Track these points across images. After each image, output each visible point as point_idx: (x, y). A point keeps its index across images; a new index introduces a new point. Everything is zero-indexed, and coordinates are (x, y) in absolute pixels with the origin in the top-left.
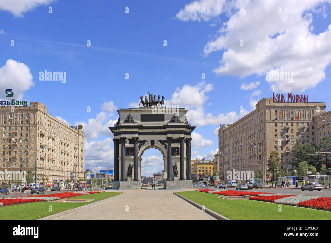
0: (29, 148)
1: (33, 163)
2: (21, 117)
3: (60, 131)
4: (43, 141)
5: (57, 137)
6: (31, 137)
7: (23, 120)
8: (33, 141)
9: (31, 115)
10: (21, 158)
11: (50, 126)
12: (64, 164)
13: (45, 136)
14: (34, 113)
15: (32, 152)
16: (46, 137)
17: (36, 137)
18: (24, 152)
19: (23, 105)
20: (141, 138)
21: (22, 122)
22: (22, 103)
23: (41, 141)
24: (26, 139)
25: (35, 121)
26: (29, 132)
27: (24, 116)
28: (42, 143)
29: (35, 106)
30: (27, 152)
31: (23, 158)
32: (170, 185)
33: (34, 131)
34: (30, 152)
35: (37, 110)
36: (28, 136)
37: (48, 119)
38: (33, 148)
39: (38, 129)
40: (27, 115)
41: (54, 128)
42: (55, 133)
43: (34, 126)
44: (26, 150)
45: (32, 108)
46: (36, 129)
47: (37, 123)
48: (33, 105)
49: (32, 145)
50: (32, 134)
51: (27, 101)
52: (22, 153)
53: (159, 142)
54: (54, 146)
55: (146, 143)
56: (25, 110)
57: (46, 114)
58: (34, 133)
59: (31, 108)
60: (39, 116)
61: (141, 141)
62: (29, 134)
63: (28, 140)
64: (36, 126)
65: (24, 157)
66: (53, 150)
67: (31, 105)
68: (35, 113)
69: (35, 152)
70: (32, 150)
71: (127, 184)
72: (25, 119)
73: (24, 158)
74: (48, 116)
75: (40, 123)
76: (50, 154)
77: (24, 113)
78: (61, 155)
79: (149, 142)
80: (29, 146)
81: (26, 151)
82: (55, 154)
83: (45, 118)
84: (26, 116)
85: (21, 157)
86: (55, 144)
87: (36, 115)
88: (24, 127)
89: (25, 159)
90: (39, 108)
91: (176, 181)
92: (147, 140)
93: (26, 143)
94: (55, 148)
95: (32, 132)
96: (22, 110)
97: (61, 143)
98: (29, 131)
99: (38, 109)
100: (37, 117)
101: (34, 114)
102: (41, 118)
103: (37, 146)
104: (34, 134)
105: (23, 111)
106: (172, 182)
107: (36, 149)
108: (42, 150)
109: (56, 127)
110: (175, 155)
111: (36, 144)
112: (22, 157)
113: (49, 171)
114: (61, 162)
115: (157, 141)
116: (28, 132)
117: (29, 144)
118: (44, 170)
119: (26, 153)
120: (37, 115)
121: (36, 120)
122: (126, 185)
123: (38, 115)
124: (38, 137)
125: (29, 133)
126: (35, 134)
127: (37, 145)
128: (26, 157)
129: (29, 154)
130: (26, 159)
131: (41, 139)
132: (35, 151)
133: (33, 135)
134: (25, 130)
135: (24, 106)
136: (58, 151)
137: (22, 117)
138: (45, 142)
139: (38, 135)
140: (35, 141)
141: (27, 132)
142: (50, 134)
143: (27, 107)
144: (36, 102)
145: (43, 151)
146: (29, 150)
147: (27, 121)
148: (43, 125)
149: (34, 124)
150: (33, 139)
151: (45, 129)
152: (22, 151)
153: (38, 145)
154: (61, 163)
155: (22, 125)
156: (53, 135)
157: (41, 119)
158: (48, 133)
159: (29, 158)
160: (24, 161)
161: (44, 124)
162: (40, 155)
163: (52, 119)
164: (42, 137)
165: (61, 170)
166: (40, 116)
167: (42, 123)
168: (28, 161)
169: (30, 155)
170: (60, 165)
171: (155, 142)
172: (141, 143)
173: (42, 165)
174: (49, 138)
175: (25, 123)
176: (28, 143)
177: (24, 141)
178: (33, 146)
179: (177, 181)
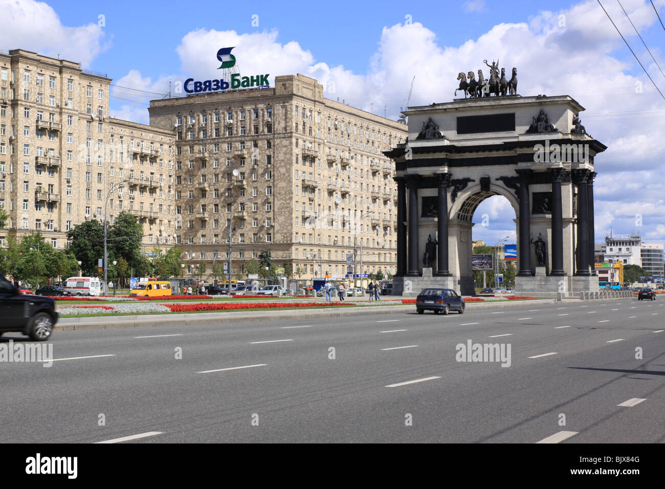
0: (274, 192)
1: (284, 232)
2: (253, 116)
3: (368, 142)
4: (311, 174)
5: (359, 157)
6: (278, 165)
7: (259, 123)
8: (284, 175)
9: (278, 110)
10: (256, 219)
11: (333, 130)
12: (385, 228)
13: (316, 159)
14: (284, 103)
15: (280, 202)
16: (322, 161)
17: (291, 164)
18: (263, 204)
19: (258, 84)
20: (459, 173)
21: (256, 128)
22: (255, 81)
23: (304, 172)
24: (266, 170)
25: (287, 124)
26: (274, 153)
27: (261, 113)
28: (307, 177)
29: (287, 85)
30: (270, 203)
31: (259, 218)
32: (525, 287)
33: (284, 149)
34: (276, 202)
35: (291, 96)
36: (272, 162)
37: (326, 112)
38: (283, 192)
39: (294, 144)
40: (269, 110)
41: (349, 135)
42: (351, 149)
43: (284, 138)
44: (265, 198)
45: (280, 91)
46: (291, 143)
47: (291, 129)
48: (282, 83)
49: (281, 184)
50: (281, 156)
51: (267, 76)
52: (258, 206)
53: (501, 183)
54: (347, 182)
55: (470, 184)
56: (263, 99)
57: (321, 101)
58: (285, 154)
59: (277, 91)
60: (297, 111)
61: (458, 180)
62: (274, 157)
63: (272, 174)
64: (291, 137)
65: (263, 215)
66: (344, 195)
67: (277, 83)
68: (288, 102)
69: (289, 203)
70: (281, 199)
71: (420, 282)
72: (263, 120)
73: (262, 219)
74: (327, 106)
75: (300, 127)
76: (336, 205)
77: (261, 106)
78: (371, 207)
79: (478, 181)
80: (274, 188)
81: (267, 202)
82: (353, 203)
83: (317, 113)
84: (266, 113)
85: (256, 217)
86: (351, 177)
87: (289, 110)
88: (261, 139)
89: (264, 222)
90: (299, 89)
91: (538, 278)
92: (472, 178)
93: (267, 181)
94: (353, 189)
95: (280, 153)
96: (255, 97)
97: (374, 174)
98: (274, 150)
99: (295, 93)
100: (291, 115)
101: (284, 107)
102: (304, 114)
103: (294, 188)
104: (285, 158)
105: (259, 100)
106: (529, 281)
107: (289, 194)
108: (308, 195)
109: (354, 130)
110: (543, 213)
111: (290, 182)
112: (258, 216)
113: (333, 250)
114: (372, 224)
115: (497, 179)
116: (272, 153)
117: (274, 182)
118: (316, 249)
119: (268, 206)
120: (291, 109)
121: (289, 122)
122: (418, 284)
123: (294, 109)
124: (297, 162)
125: (272, 155)
126: (288, 156)
127: (292, 186)
128: (268, 215)
129: (274, 208)
130: (266, 221)
131: (307, 167)
132: (289, 201)
133: (283, 160)
134: (265, 148)
135: (261, 88)
136: (364, 196)
137: (257, 117)
138: (317, 176)
139: (294, 158)
140: (287, 175)
141: (267, 152)
142: (333, 152)
143: (268, 89)
144: (288, 76)
145: (311, 200)
146: (274, 199)
147: (269, 126)
148: (310, 131)
149: (284, 132)
150: (283, 170)
151: (316, 140)
152: (256, 201)
153: (296, 182)
154: (374, 227)
155: (258, 136)
156: (346, 155)
157: (303, 117)
158: (327, 150)
159: (274, 219)
160: (263, 226)
161: (314, 128)
162: (301, 209)
163: (340, 111)
164: (307, 164)
165: (371, 247)
166: (300, 110)
167: (308, 126)
168: (273, 227)
169: (276, 210)
170: (372, 234)
171: (493, 181)
172: (458, 185)
173: (310, 234)
174: (331, 163)
175: (263, 131)
176: (272, 181)
177: (263, 174)
178: (283, 188)
179: (543, 278)
